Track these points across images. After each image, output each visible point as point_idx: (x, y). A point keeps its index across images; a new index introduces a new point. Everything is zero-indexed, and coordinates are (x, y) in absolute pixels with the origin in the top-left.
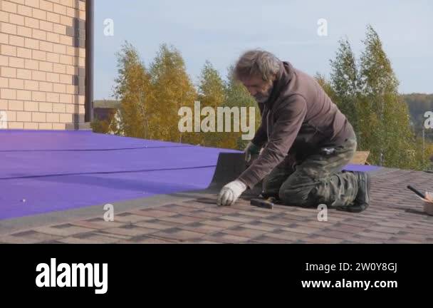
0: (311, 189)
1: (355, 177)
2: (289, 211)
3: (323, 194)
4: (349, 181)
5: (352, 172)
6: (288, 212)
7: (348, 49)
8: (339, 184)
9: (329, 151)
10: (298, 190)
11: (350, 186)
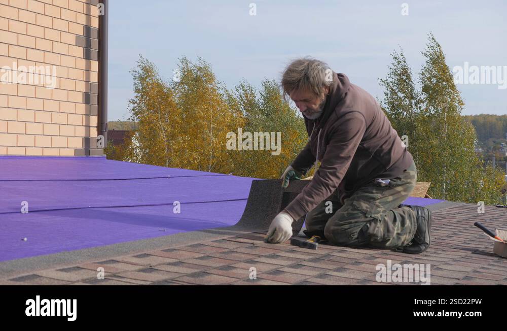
0: (361, 226)
1: (414, 213)
2: (337, 252)
3: (375, 232)
4: (406, 217)
5: (409, 206)
6: (335, 254)
7: (403, 63)
8: (395, 220)
9: (384, 182)
10: (347, 227)
11: (408, 223)
